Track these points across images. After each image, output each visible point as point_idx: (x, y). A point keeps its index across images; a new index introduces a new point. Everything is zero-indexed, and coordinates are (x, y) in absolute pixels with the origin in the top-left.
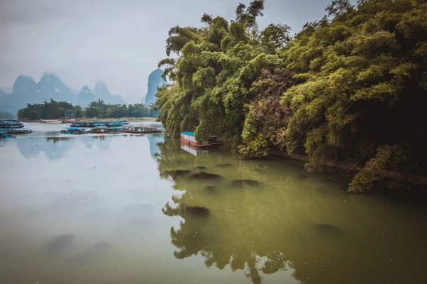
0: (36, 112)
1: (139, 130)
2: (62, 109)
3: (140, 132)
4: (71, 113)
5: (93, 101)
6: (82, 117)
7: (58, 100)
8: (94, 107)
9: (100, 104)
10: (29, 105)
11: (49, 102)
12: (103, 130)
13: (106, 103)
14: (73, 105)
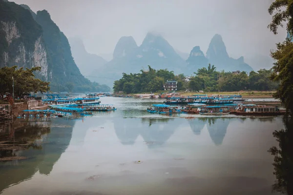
0: (132, 83)
1: (248, 111)
2: (161, 79)
3: (249, 114)
4: (171, 84)
5: (201, 68)
6: (184, 89)
7: (157, 68)
8: (201, 77)
9: (211, 71)
10: (125, 76)
11: (147, 70)
12: (199, 109)
13: (218, 70)
14: (176, 74)
